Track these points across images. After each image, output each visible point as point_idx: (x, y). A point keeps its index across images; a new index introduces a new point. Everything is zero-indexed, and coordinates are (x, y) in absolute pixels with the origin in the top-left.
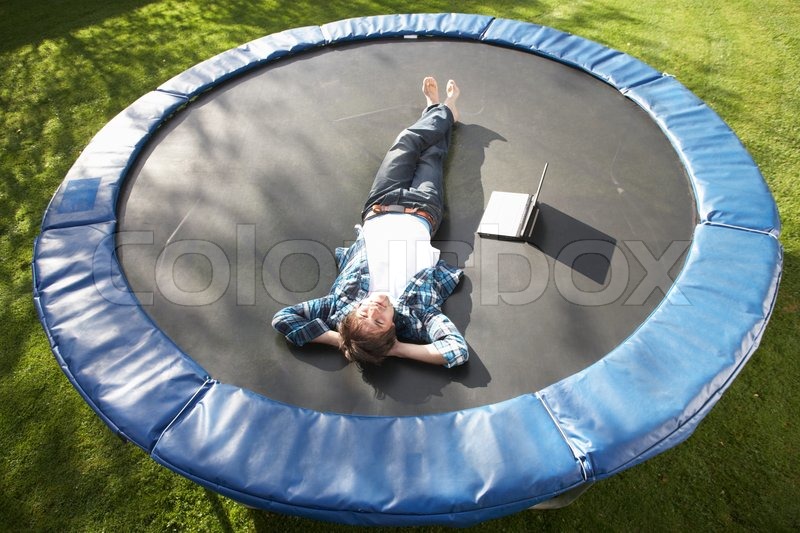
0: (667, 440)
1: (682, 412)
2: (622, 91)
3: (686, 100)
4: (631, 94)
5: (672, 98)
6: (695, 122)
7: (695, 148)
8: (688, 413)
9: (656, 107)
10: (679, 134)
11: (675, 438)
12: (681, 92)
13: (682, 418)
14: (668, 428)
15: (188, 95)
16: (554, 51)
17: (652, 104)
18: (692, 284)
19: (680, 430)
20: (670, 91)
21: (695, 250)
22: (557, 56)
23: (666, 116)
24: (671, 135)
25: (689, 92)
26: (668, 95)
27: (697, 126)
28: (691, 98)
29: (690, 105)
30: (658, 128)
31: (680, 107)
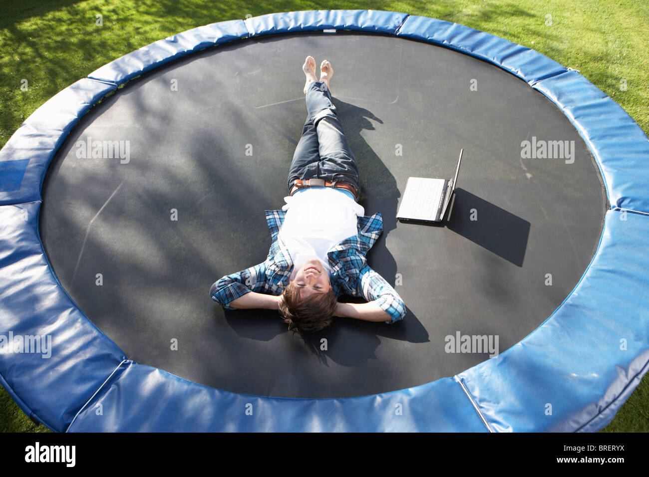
0: (588, 426)
1: (602, 396)
2: (530, 83)
3: (591, 93)
4: (539, 86)
5: (579, 90)
6: (601, 113)
7: (602, 137)
8: (608, 398)
9: (563, 99)
10: (586, 124)
11: (596, 424)
12: (586, 86)
13: (602, 404)
14: (589, 413)
15: (117, 83)
16: (464, 46)
17: (560, 96)
18: (606, 268)
19: (601, 416)
20: (575, 84)
21: (606, 235)
22: (468, 50)
23: (573, 107)
24: (577, 124)
25: (593, 86)
26: (573, 88)
27: (603, 117)
28: (595, 91)
29: (595, 98)
30: (565, 118)
31: (585, 99)
